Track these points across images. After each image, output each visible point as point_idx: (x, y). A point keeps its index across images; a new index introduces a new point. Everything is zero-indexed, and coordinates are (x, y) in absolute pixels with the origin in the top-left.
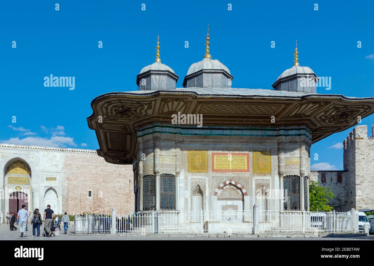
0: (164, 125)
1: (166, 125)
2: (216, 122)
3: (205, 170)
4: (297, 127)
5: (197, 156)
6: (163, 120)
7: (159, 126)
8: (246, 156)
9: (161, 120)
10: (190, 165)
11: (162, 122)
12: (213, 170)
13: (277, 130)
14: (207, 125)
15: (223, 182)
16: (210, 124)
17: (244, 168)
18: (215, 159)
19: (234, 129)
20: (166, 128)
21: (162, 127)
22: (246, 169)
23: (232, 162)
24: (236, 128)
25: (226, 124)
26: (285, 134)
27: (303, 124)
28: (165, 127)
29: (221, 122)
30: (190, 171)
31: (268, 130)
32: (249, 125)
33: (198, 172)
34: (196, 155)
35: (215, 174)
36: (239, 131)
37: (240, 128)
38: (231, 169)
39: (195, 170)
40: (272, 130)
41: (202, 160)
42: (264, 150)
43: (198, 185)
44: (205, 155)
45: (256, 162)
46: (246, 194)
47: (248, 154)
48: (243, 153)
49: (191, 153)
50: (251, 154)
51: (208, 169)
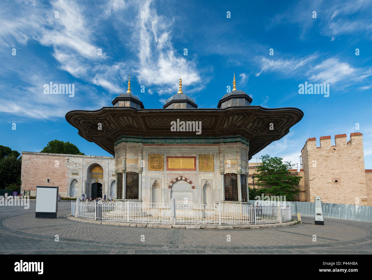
0: (129, 136)
1: (130, 136)
3: (161, 169)
4: (234, 136)
6: (127, 133)
7: (124, 137)
8: (194, 159)
10: (150, 165)
11: (127, 134)
12: (168, 169)
13: (218, 139)
15: (175, 178)
17: (192, 168)
18: (169, 161)
19: (183, 139)
21: (128, 138)
22: (194, 168)
23: (182, 163)
24: (185, 138)
26: (225, 141)
27: (238, 133)
28: (129, 138)
30: (150, 170)
31: (211, 139)
33: (156, 170)
34: (155, 158)
35: (169, 172)
36: (187, 140)
37: (188, 138)
38: (181, 168)
39: (154, 169)
40: (214, 139)
41: (159, 161)
42: (208, 154)
43: (156, 181)
44: (161, 158)
45: (201, 163)
46: (193, 187)
47: (196, 157)
48: (192, 156)
49: (151, 157)
50: (197, 157)
51: (163, 168)
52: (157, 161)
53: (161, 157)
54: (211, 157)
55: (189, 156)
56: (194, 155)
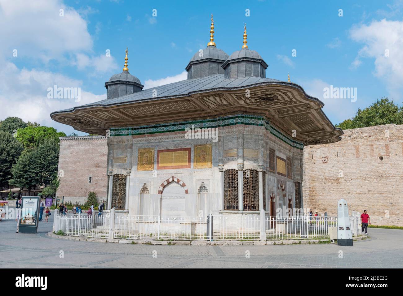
0: (117, 128)
2: (159, 120)
3: (151, 168)
4: (234, 116)
5: (145, 154)
7: (112, 130)
8: (188, 151)
9: (113, 124)
10: (139, 163)
12: (159, 168)
13: (216, 121)
14: (153, 124)
15: (166, 179)
16: (155, 122)
17: (185, 164)
18: (160, 157)
19: (176, 125)
20: (118, 131)
21: (116, 130)
23: (175, 158)
24: (178, 123)
25: (168, 121)
26: (223, 124)
27: (237, 112)
29: (164, 120)
30: (139, 170)
31: (208, 121)
32: (189, 118)
33: (145, 170)
35: (159, 171)
36: (180, 126)
37: (182, 123)
38: (173, 165)
39: (143, 168)
40: (212, 121)
41: (149, 158)
42: (205, 143)
43: (145, 184)
44: (152, 154)
45: (197, 157)
46: (187, 192)
47: (190, 148)
48: (186, 147)
49: (141, 152)
50: (192, 149)
51: (153, 167)
52: (147, 157)
53: (151, 152)
54: (209, 148)
55: (183, 148)
56: (189, 146)
